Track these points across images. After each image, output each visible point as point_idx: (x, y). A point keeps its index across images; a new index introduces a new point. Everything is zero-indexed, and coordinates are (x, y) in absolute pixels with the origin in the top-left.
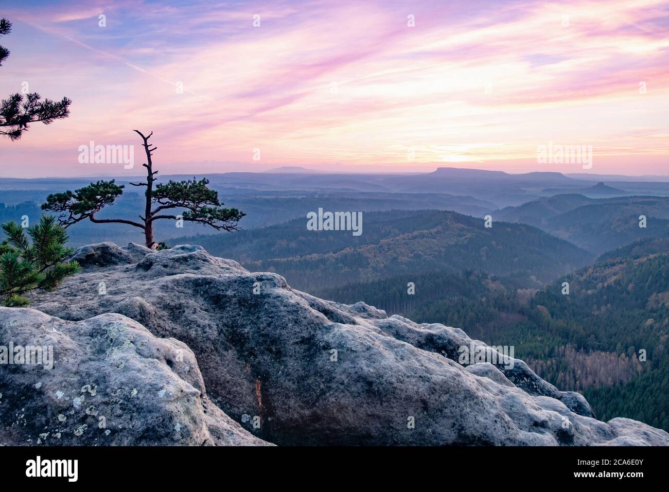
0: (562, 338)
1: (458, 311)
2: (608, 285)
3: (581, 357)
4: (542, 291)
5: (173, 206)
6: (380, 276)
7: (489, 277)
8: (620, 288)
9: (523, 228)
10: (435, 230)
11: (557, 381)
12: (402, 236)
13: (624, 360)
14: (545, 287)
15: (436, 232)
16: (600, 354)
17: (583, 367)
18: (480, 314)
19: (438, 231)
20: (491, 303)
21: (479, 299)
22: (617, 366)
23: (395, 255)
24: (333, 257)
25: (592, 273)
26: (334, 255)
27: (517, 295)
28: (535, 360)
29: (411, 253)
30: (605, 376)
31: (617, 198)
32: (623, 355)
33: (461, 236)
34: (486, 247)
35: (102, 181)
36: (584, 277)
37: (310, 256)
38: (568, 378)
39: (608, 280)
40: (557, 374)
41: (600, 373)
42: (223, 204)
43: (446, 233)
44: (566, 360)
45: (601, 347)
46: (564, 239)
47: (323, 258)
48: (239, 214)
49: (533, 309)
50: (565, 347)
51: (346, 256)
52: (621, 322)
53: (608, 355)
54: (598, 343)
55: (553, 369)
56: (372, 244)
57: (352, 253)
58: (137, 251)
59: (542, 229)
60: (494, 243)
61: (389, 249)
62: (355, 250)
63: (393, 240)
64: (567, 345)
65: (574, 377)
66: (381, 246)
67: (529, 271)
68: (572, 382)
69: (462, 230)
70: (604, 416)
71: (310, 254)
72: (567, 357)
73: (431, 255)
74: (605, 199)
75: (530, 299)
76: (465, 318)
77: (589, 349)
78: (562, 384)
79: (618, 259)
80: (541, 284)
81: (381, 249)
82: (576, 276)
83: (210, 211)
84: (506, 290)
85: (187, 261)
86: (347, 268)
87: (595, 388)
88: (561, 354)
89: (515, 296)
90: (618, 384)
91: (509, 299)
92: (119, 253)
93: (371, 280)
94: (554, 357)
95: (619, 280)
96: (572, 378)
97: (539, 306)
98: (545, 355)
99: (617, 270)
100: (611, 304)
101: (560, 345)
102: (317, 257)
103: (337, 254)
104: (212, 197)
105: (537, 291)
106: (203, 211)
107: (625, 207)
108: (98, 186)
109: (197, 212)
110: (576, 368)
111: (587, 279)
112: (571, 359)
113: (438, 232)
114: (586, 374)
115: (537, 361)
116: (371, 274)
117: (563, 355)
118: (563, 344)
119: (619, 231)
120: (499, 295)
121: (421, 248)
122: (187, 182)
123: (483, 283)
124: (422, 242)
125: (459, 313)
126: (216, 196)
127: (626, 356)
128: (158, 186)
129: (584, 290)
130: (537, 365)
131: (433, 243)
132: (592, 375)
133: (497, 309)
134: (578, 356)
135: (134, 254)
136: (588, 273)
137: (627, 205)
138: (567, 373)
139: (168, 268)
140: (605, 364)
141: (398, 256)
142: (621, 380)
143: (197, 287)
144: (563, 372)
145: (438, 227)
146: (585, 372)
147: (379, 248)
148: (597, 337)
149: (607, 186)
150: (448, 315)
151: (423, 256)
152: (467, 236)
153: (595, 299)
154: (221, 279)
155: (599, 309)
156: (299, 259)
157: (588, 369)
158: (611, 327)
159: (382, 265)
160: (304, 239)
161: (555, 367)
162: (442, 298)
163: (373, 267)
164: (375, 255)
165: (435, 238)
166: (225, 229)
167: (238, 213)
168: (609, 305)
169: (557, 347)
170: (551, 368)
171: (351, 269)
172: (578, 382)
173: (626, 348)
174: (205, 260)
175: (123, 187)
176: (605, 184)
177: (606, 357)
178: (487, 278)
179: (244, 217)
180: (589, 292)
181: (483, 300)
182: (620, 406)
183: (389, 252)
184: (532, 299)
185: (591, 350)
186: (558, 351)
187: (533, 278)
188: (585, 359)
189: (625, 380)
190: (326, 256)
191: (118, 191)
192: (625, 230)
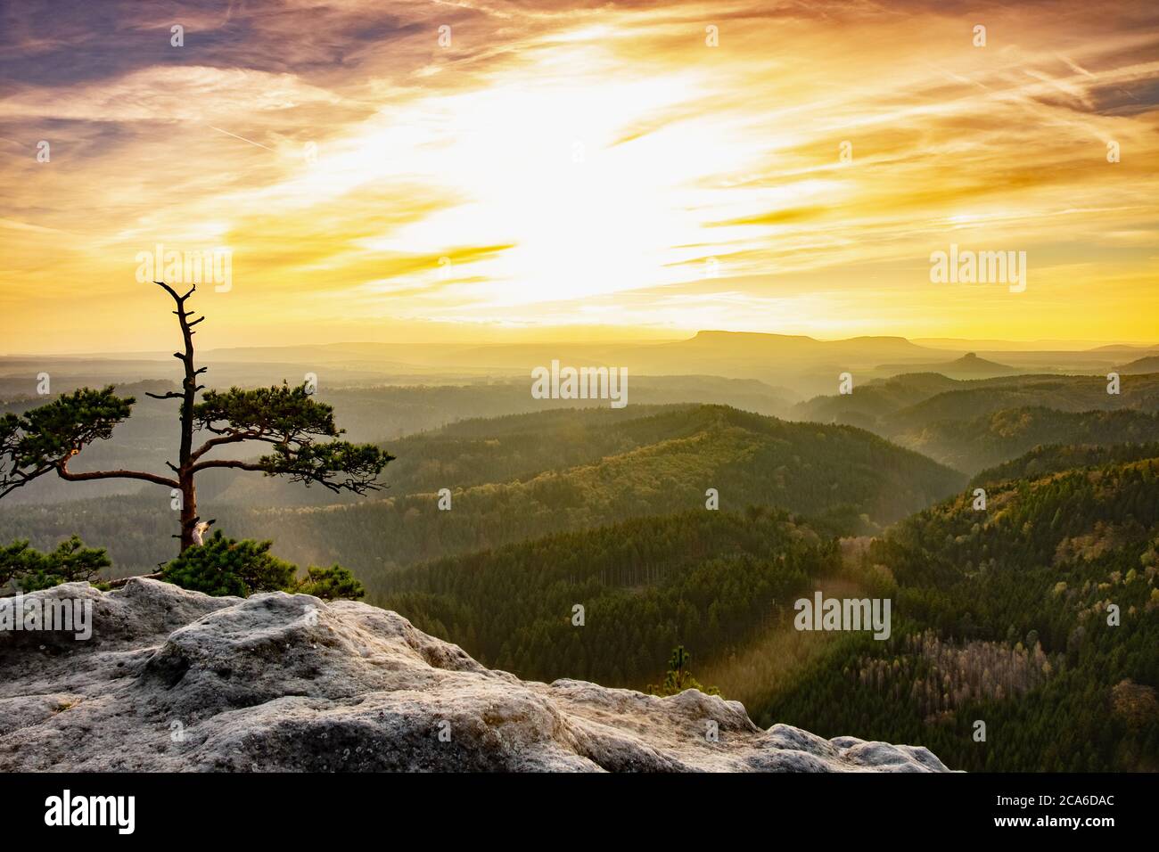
0: (917, 620)
1: (740, 579)
2: (989, 527)
3: (949, 651)
4: (880, 539)
5: (238, 438)
6: (602, 519)
7: (791, 517)
8: (1010, 531)
9: (846, 432)
10: (696, 439)
11: (912, 694)
12: (639, 449)
13: (1021, 655)
14: (884, 533)
15: (698, 442)
16: (981, 646)
17: (954, 668)
18: (777, 583)
19: (701, 439)
20: (795, 563)
21: (776, 556)
22: (1010, 666)
23: (629, 484)
24: (520, 489)
25: (964, 505)
26: (523, 485)
27: (839, 548)
28: (872, 660)
29: (656, 479)
30: (992, 685)
31: (999, 378)
32: (1019, 645)
33: (741, 448)
34: (784, 467)
35: (86, 391)
36: (950, 514)
37: (481, 488)
38: (929, 689)
39: (989, 516)
40: (911, 682)
41: (981, 679)
42: (343, 431)
43: (717, 444)
44: (925, 658)
45: (983, 634)
46: (913, 450)
47: (504, 491)
48: (381, 458)
49: (866, 572)
50: (923, 635)
51: (543, 486)
52: (1014, 588)
53: (994, 647)
54: (976, 627)
55: (903, 673)
56: (589, 465)
57: (554, 480)
58: (151, 601)
59: (876, 434)
60: (797, 459)
61: (618, 473)
62: (559, 476)
63: (624, 458)
64: (926, 632)
65: (940, 686)
66: (605, 469)
67: (857, 506)
68: (937, 696)
69: (744, 437)
70: (992, 753)
71: (480, 485)
72: (927, 652)
73: (689, 482)
74: (979, 381)
75: (861, 555)
76: (752, 590)
77: (963, 638)
78: (920, 699)
79: (1004, 483)
80: (879, 527)
81: (605, 473)
82: (937, 513)
83: (320, 452)
84: (820, 540)
85: (283, 650)
86: (545, 507)
87: (975, 704)
88: (915, 648)
89: (835, 550)
90: (1012, 697)
91: (825, 554)
92: (102, 613)
93: (587, 529)
94: (905, 653)
95: (1007, 518)
96: (936, 688)
97: (876, 566)
98: (889, 651)
99: (1002, 500)
100: (996, 560)
101: (914, 632)
102: (493, 490)
103: (527, 483)
104: (321, 419)
105: (872, 539)
106: (304, 452)
107: (1011, 393)
108: (76, 401)
109: (291, 456)
110: (943, 672)
111: (955, 516)
112: (934, 656)
113: (701, 442)
114: (960, 680)
115: (876, 661)
116: (588, 517)
117: (921, 650)
118: (919, 630)
119: (1004, 435)
120: (809, 548)
121: (674, 471)
122: (270, 391)
123: (781, 528)
124: (675, 460)
125: (741, 583)
126: (330, 417)
127: (1024, 648)
128: (206, 397)
129: (950, 537)
130: (877, 669)
131: (695, 460)
132: (968, 683)
133: (805, 573)
134: (944, 651)
135: (142, 611)
136: (955, 507)
137: (1015, 389)
138: (928, 681)
139: (233, 679)
140: (990, 664)
141: (633, 485)
142: (1017, 688)
143: (316, 753)
144: (920, 679)
145: (701, 432)
146: (956, 676)
147: (601, 472)
148: (974, 617)
149: (980, 359)
150: (722, 585)
151: (675, 484)
152: (751, 448)
153: (969, 551)
154: (384, 726)
155: (976, 567)
156: (461, 493)
157: (963, 672)
158: (997, 598)
159: (607, 501)
160: (469, 457)
161: (907, 671)
162: (712, 557)
163: (590, 506)
164: (593, 484)
165: (696, 452)
166: (350, 489)
167: (378, 455)
168: (992, 560)
169: (908, 635)
170: (900, 674)
171: (553, 510)
172: (946, 696)
173: (1024, 633)
174: (329, 644)
175: (132, 401)
176: (978, 356)
177: (992, 651)
178: (788, 521)
179: (391, 462)
180: (959, 539)
181: (783, 558)
182: (1018, 734)
183: (618, 479)
184: (864, 553)
185: (965, 640)
186: (912, 642)
187: (865, 517)
188: (956, 655)
189: (1024, 689)
190: (509, 487)
191: (121, 410)
192: (1013, 432)
